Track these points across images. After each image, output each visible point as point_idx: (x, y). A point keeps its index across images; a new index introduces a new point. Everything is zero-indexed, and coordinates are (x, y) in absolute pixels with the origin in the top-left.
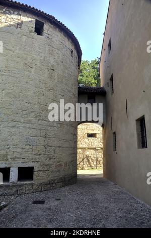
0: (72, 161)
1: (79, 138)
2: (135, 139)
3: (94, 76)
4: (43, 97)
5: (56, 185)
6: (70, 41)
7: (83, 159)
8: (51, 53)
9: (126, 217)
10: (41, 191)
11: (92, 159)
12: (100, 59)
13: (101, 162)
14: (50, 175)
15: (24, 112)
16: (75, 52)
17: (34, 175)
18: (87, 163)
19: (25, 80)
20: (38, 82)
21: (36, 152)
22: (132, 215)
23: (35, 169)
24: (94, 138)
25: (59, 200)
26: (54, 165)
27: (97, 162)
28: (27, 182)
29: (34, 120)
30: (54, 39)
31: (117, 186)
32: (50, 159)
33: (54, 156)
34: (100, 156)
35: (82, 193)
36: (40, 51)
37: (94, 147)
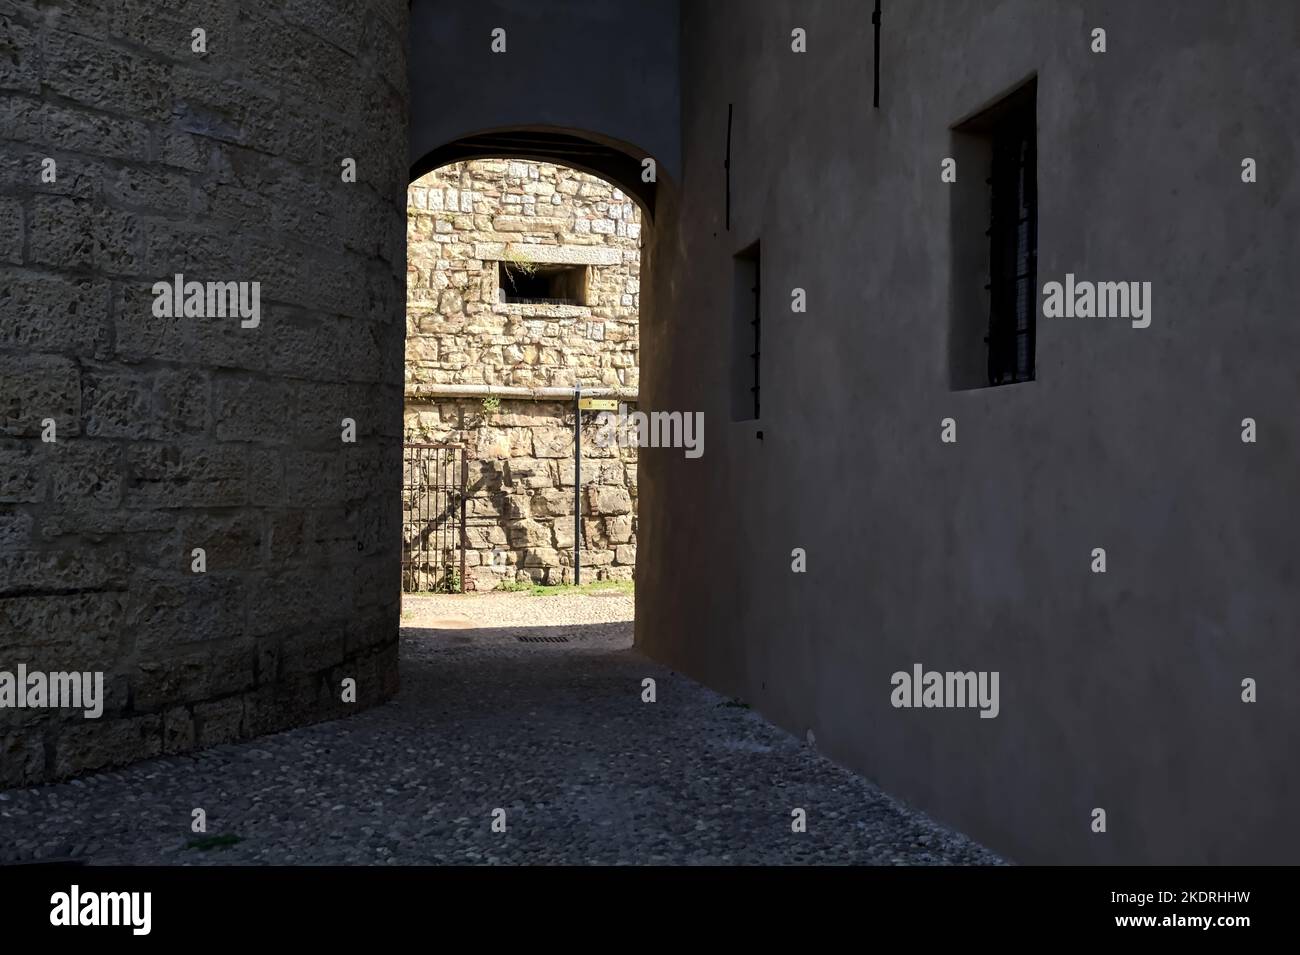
0: (349, 506)
1: (418, 304)
5: (199, 722)
7: (458, 501)
10: (50, 779)
11: (536, 496)
13: (624, 527)
14: (132, 630)
18: (498, 535)
24: (565, 310)
27: (580, 528)
31: (750, 716)
32: (139, 482)
33: (172, 455)
34: (614, 472)
37: (564, 390)
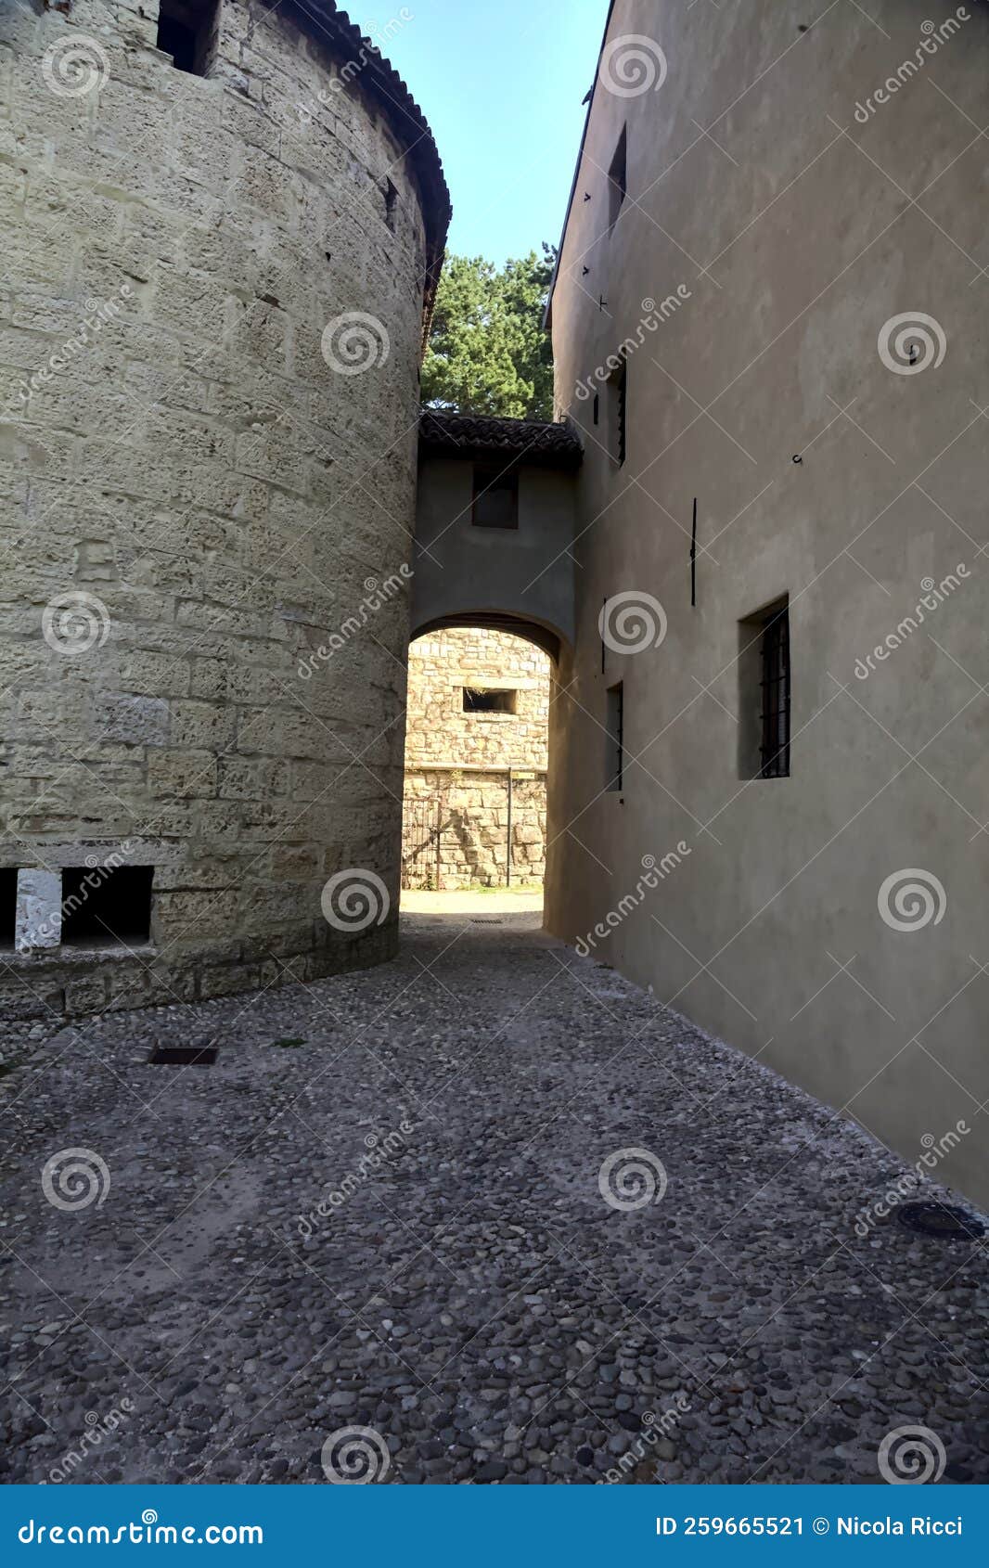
0: (370, 841)
1: (413, 712)
2: (724, 729)
3: (517, 356)
4: (210, 466)
5: (281, 970)
6: (381, 123)
7: (436, 833)
8: (261, 196)
9: (649, 1125)
10: (197, 999)
11: (483, 831)
12: (559, 254)
13: (537, 851)
14: (243, 914)
15: (94, 552)
16: (407, 199)
17: (154, 913)
18: (460, 855)
19: (100, 357)
20: (174, 370)
21: (168, 786)
22: (681, 1116)
23: (161, 880)
24: (503, 717)
25: (297, 1043)
26: (269, 860)
27: (510, 852)
28: (118, 952)
29: (150, 599)
30: (279, 107)
31: (614, 975)
32: (248, 826)
33: (267, 810)
34: (532, 817)
35: (422, 1011)
36: (192, 173)
37: (500, 765)
